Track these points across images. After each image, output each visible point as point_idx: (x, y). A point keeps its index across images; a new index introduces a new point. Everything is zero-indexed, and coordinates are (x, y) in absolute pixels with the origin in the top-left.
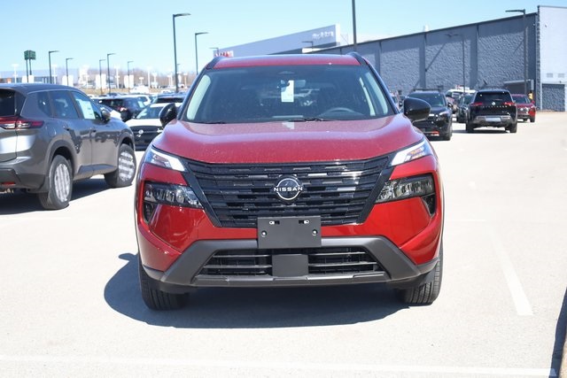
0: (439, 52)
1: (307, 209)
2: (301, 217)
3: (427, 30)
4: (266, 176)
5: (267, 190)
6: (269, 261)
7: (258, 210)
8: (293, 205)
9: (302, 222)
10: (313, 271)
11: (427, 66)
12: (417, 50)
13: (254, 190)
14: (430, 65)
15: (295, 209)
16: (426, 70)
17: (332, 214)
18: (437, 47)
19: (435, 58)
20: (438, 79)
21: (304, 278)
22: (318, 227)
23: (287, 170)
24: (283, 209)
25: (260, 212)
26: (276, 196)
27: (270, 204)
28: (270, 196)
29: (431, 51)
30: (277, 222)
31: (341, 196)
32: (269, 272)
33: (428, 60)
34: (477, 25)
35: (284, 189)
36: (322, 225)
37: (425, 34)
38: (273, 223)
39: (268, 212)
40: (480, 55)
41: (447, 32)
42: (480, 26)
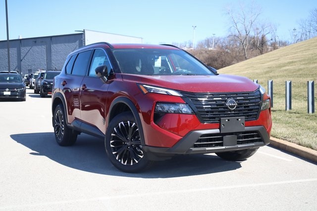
0: (29, 50)
1: (239, 114)
2: (238, 118)
3: (21, 38)
4: (221, 99)
5: (223, 105)
6: (221, 139)
7: (219, 115)
8: (233, 112)
9: (238, 120)
10: (239, 143)
11: (22, 58)
12: (16, 49)
13: (217, 105)
14: (24, 58)
15: (234, 114)
16: (21, 61)
17: (248, 116)
18: (28, 48)
19: (26, 54)
20: (29, 65)
21: (236, 146)
22: (244, 122)
23: (229, 96)
24: (229, 114)
25: (221, 115)
26: (227, 108)
27: (224, 112)
28: (224, 108)
29: (24, 50)
30: (229, 120)
31: (250, 108)
32: (221, 145)
33: (23, 55)
34: (51, 37)
35: (231, 105)
36: (245, 121)
37: (20, 40)
38: (227, 120)
39: (223, 115)
40: (53, 54)
41: (34, 40)
42: (53, 38)
